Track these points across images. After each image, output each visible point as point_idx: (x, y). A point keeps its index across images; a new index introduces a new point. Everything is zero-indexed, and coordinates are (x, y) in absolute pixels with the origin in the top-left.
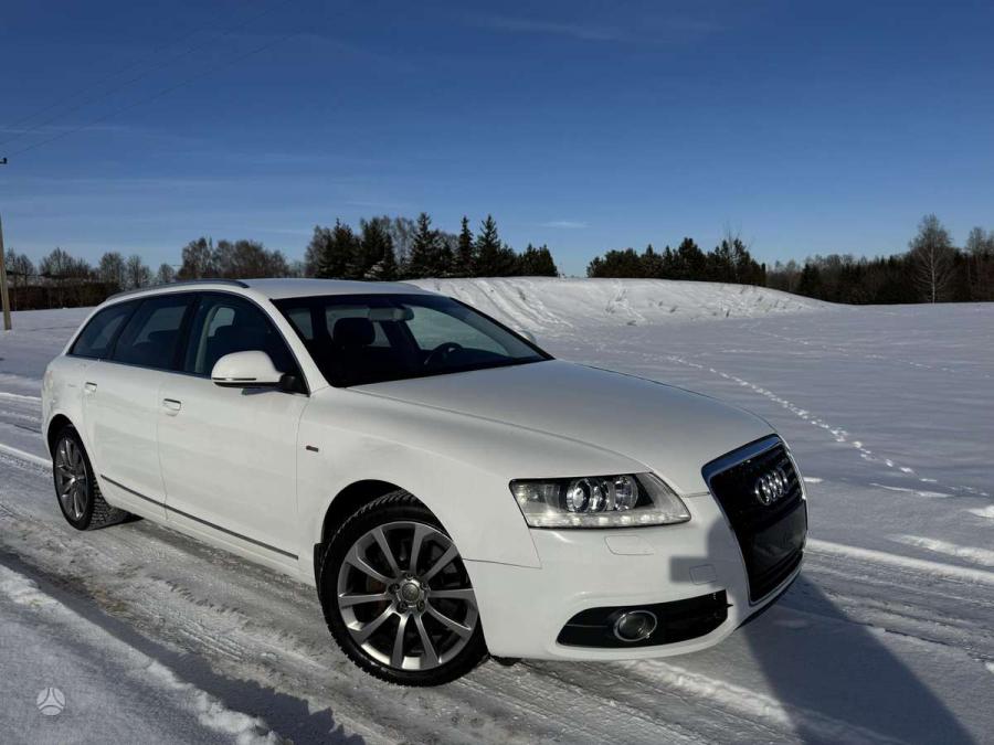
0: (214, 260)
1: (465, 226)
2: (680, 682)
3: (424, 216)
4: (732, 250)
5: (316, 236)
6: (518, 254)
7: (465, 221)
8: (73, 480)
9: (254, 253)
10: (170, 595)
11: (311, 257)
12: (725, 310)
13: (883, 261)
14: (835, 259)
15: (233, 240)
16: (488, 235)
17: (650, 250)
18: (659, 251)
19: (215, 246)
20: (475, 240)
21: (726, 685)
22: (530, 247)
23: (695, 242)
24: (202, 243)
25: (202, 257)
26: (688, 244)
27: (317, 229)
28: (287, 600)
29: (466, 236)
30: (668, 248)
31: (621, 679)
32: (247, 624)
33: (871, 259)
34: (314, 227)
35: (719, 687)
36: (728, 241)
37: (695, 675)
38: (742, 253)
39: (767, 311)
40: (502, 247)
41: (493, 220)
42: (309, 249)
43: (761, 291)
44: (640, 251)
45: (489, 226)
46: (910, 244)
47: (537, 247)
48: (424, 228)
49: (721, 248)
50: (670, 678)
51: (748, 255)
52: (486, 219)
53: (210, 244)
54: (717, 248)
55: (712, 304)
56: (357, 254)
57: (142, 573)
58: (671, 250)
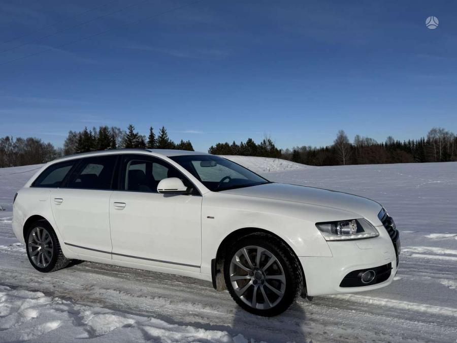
0: (14, 147)
1: (151, 131)
2: (371, 302)
3: (131, 126)
4: (267, 143)
5: (70, 136)
6: (176, 144)
7: (151, 129)
8: (40, 248)
9: (36, 144)
10: (120, 295)
11: (67, 146)
12: (268, 168)
13: (323, 148)
14: (304, 148)
15: (25, 137)
16: (162, 135)
17: (234, 143)
18: (238, 143)
19: (15, 140)
20: (156, 137)
21: (390, 300)
22: (182, 141)
23: (253, 140)
24: (7, 139)
25: (7, 146)
26: (250, 141)
27: (71, 132)
28: (182, 291)
29: (152, 136)
30: (242, 143)
31: (348, 303)
32: (171, 302)
33: (318, 147)
34: (69, 131)
35: (387, 302)
36: (265, 140)
37: (376, 298)
38: (271, 145)
39: (284, 169)
40: (169, 141)
41: (165, 128)
42: (66, 141)
43: (281, 161)
44: (231, 144)
45: (163, 131)
46: (334, 142)
47: (185, 141)
48: (131, 132)
49: (263, 143)
50: (366, 301)
51: (274, 145)
52: (161, 128)
53: (12, 139)
54: (261, 143)
55: (262, 166)
56: (96, 144)
57: (95, 287)
58: (243, 143)
